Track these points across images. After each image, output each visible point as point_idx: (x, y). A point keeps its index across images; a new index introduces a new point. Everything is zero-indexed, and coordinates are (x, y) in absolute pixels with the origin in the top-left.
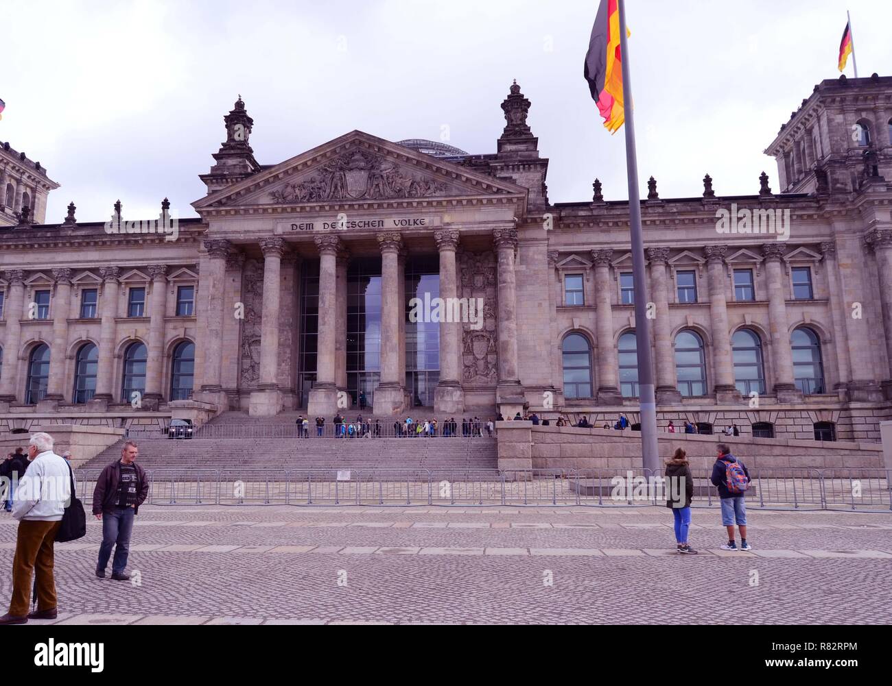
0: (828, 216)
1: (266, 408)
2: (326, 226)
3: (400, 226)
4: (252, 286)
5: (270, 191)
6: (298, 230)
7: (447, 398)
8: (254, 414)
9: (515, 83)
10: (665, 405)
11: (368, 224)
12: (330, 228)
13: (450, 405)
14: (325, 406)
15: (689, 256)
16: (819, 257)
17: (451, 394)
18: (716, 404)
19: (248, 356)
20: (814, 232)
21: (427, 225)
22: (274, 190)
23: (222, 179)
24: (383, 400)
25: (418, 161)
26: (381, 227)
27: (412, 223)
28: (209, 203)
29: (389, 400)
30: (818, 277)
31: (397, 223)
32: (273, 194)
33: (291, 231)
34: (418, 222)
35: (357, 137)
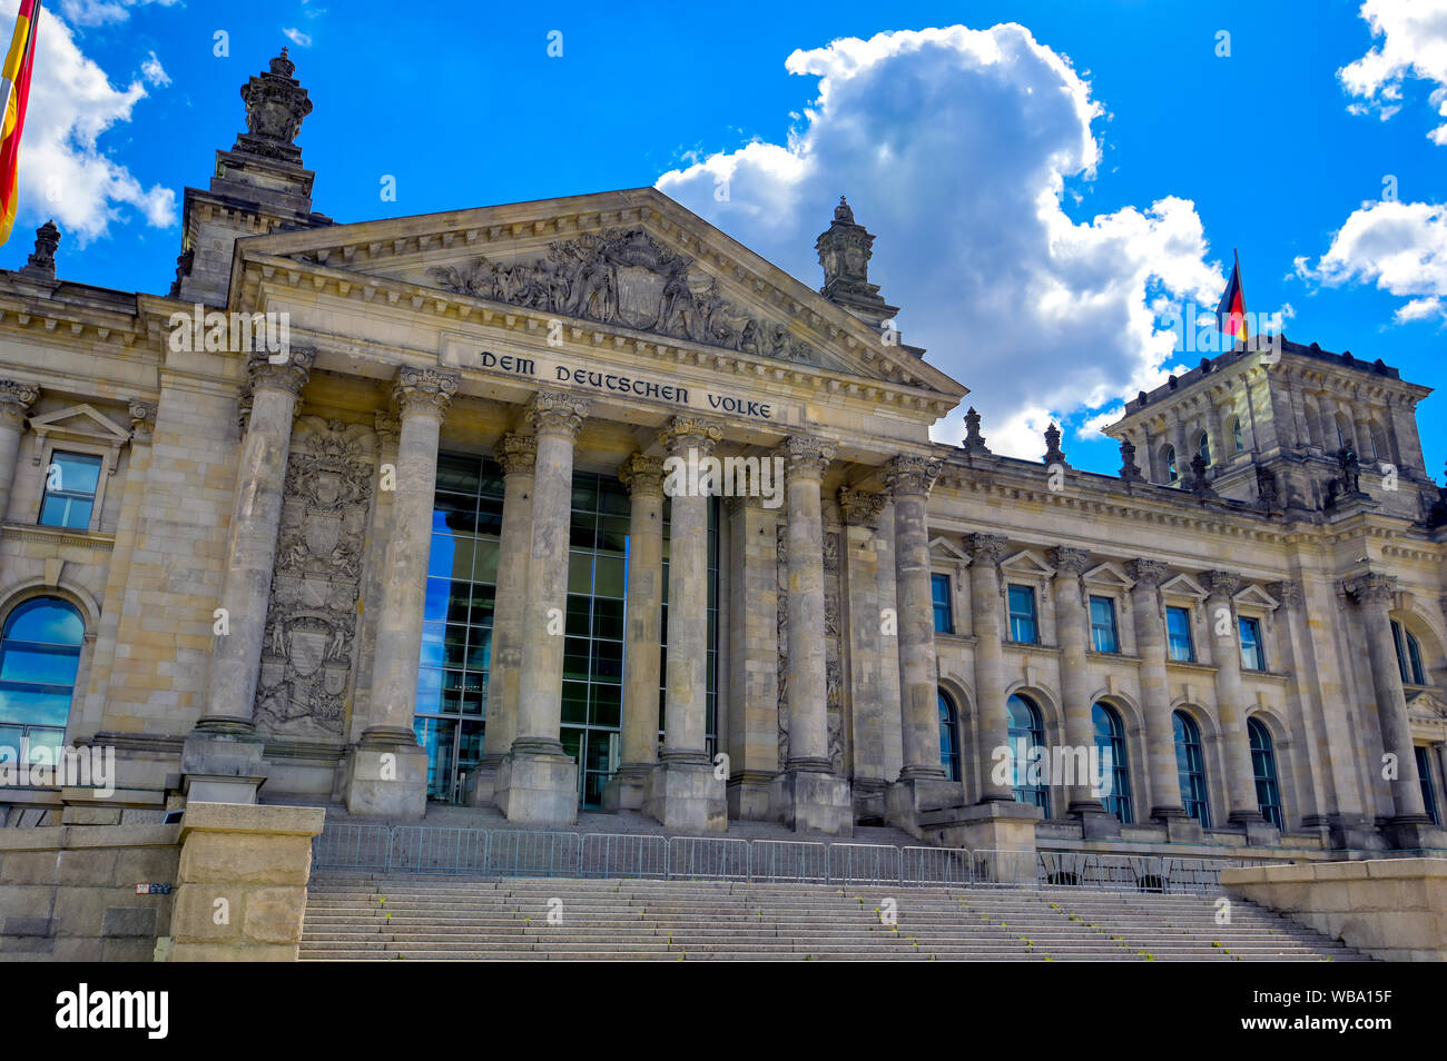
0: (1293, 539)
1: (399, 793)
2: (564, 374)
3: (720, 409)
4: (305, 483)
5: (436, 264)
6: (498, 367)
7: (822, 800)
8: (364, 808)
9: (843, 203)
10: (1095, 839)
11: (656, 391)
12: (571, 381)
13: (828, 814)
14: (552, 800)
15: (1110, 572)
16: (1274, 604)
17: (830, 791)
18: (1168, 842)
19: (277, 655)
20: (1270, 563)
21: (774, 418)
22: (445, 263)
23: (245, 213)
24: (687, 794)
25: (768, 285)
26: (682, 403)
27: (745, 408)
28: (284, 251)
29: (700, 794)
30: (1270, 635)
31: (715, 401)
32: (441, 272)
33: (480, 366)
34: (757, 409)
35: (649, 203)
